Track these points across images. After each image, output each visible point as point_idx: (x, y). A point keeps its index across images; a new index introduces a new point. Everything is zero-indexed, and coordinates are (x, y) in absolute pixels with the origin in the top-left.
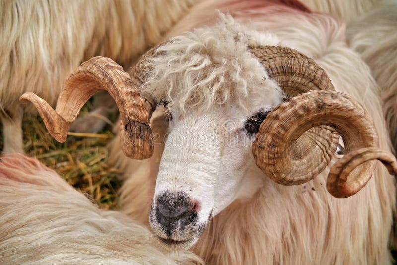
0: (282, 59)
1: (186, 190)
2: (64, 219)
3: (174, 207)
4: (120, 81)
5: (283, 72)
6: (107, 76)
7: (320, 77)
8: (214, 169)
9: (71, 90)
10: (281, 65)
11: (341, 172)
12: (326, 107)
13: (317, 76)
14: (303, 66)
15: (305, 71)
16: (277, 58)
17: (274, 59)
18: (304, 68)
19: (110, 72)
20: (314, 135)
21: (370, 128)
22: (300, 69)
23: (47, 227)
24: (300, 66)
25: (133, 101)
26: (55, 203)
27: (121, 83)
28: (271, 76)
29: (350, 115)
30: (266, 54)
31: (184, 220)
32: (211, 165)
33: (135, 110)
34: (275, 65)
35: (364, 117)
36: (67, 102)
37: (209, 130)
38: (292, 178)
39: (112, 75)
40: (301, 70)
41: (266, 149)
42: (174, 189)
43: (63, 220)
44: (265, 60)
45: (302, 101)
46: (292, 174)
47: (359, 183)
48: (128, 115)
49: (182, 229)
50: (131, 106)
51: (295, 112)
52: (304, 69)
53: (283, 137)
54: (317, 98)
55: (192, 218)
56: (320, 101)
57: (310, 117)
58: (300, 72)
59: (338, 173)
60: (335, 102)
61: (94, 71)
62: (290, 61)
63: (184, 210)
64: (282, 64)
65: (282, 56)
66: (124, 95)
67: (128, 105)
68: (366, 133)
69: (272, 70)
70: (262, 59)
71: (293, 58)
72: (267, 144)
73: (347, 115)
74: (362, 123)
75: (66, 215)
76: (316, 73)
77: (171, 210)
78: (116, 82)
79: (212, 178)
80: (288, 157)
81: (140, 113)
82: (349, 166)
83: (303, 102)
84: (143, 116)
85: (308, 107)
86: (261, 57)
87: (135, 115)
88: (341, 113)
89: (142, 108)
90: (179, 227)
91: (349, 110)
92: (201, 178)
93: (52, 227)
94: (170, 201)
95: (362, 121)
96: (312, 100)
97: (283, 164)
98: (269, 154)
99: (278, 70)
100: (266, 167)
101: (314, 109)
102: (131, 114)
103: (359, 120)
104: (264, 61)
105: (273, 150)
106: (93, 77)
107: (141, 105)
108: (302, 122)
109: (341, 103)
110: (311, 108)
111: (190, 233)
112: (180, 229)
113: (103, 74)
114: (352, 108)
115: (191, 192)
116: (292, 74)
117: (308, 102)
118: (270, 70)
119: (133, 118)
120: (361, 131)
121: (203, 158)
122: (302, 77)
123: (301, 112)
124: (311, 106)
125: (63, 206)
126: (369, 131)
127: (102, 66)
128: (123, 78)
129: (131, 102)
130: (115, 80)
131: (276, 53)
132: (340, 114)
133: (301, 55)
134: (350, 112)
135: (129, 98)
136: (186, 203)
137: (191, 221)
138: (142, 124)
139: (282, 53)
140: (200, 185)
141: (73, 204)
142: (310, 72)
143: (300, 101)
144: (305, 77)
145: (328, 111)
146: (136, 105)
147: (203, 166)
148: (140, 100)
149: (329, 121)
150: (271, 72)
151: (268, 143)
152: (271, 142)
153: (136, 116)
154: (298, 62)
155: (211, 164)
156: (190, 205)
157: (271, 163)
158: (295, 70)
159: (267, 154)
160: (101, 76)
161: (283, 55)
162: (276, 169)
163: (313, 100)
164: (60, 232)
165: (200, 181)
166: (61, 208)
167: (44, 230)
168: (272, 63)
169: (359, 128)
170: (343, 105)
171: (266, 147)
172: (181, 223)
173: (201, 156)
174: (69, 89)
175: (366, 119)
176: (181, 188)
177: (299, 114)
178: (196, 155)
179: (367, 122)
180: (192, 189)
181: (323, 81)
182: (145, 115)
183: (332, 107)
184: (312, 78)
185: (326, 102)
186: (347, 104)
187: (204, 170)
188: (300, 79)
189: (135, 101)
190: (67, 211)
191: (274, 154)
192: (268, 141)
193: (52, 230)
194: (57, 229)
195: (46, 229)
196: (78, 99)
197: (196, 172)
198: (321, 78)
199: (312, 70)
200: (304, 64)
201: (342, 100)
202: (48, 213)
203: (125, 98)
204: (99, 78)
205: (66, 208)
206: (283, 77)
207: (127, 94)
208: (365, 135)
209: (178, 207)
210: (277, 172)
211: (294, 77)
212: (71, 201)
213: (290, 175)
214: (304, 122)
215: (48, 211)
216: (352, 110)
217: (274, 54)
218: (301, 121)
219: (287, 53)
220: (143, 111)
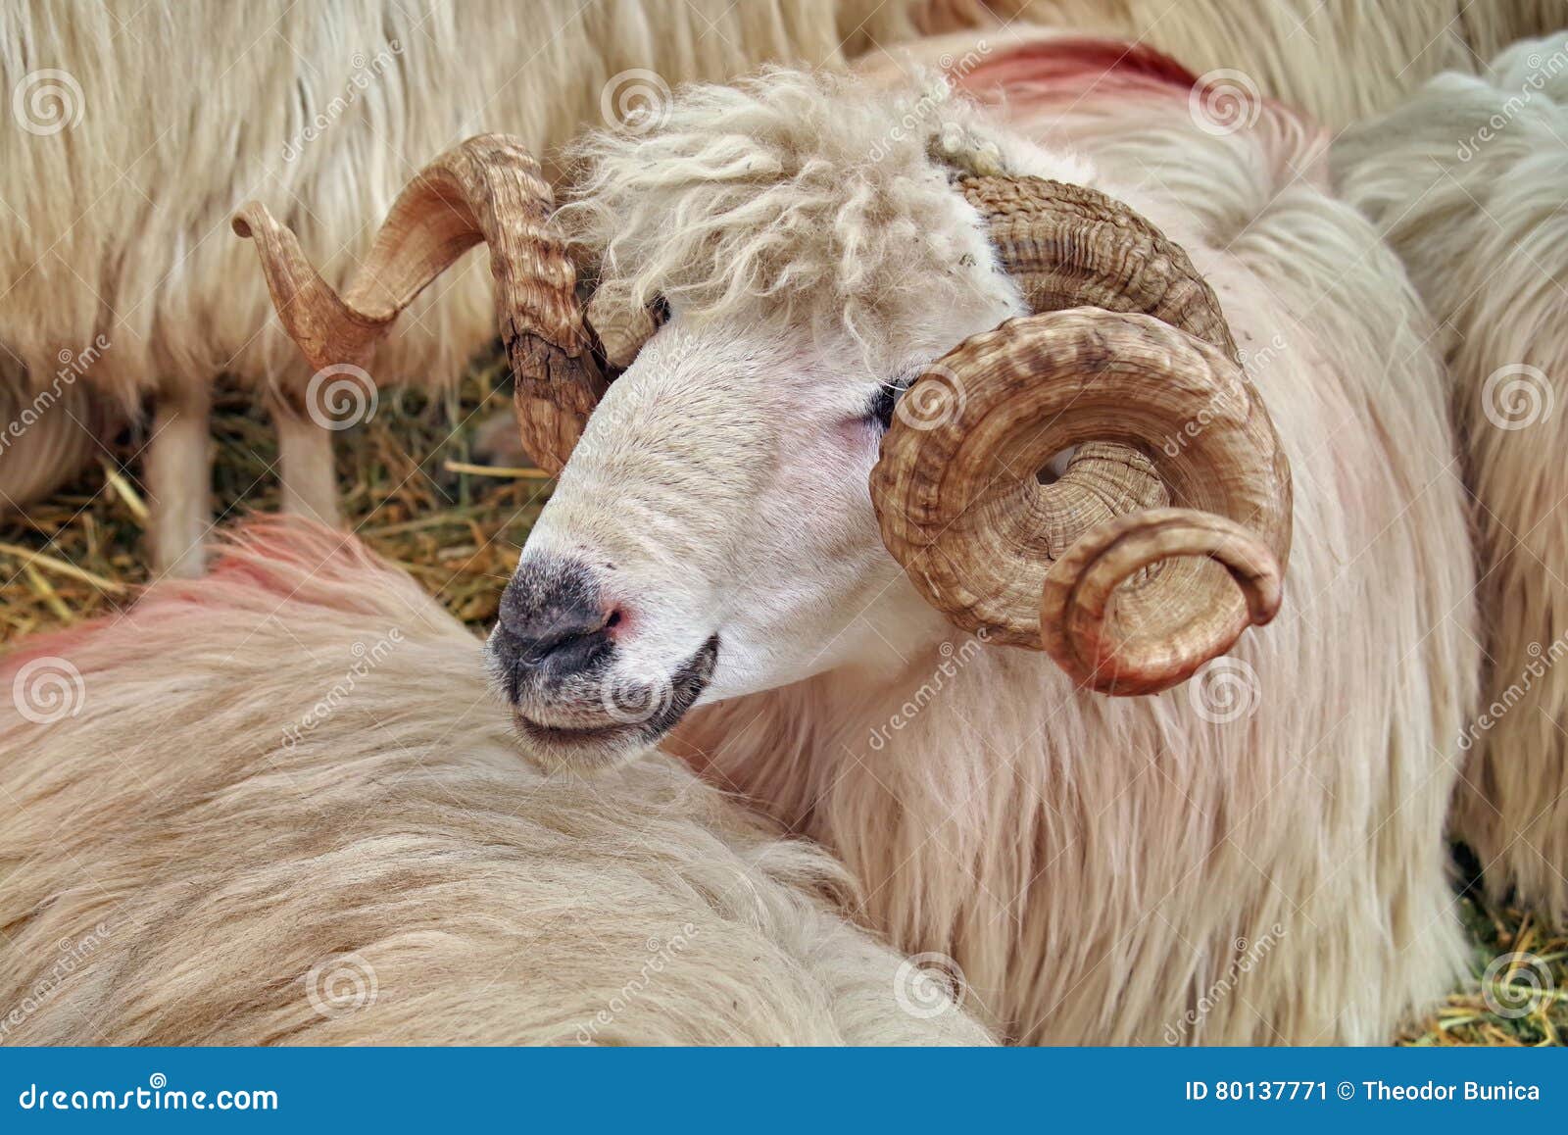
0: (1062, 220)
1: (595, 561)
2: (423, 722)
3: (543, 606)
4: (515, 200)
5: (1055, 262)
6: (482, 182)
7: (1183, 301)
8: (711, 517)
9: (404, 228)
10: (1050, 237)
11: (1080, 577)
12: (1114, 366)
13: (1172, 295)
14: (1127, 254)
15: (1134, 271)
16: (1044, 214)
17: (1035, 213)
18: (1129, 259)
19: (495, 172)
20: (1123, 498)
21: (1256, 471)
22: (1115, 262)
23: (365, 747)
24: (1116, 251)
25: (534, 268)
26: (393, 672)
27: (514, 206)
28: (1008, 267)
29: (1192, 411)
30: (1012, 195)
31: (570, 657)
32: (706, 503)
33: (533, 298)
34: (1032, 235)
35: (1243, 427)
36: (388, 264)
37: (725, 389)
38: (1002, 617)
39: (497, 180)
40: (1120, 265)
41: (901, 484)
42: (559, 550)
43: (415, 728)
44: (1003, 213)
45: (1035, 332)
46: (1003, 601)
47: (1175, 652)
48: (513, 311)
49: (554, 685)
50: (526, 284)
51: (1004, 366)
52: (1130, 265)
53: (957, 451)
54: (1090, 331)
55: (596, 655)
56: (1096, 341)
57: (1053, 394)
58: (1113, 269)
59: (1072, 582)
60: (1148, 354)
61: (457, 167)
62: (1085, 229)
63: (573, 624)
64: (1056, 231)
65: (1065, 211)
66: (512, 243)
67: (517, 280)
68: (1240, 488)
69: (1017, 248)
70: (994, 209)
71: (1100, 224)
72: (902, 466)
73: (1185, 410)
74: (1230, 448)
75: (426, 710)
76: (1170, 286)
77: (529, 616)
78: (501, 201)
79: (700, 545)
80: (988, 533)
81: (548, 310)
82: (1107, 562)
83: (1036, 336)
84: (557, 324)
85: (1049, 357)
86: (990, 201)
87: (531, 316)
88: (1163, 400)
89: (559, 296)
90: (545, 678)
91: (1191, 392)
92: (656, 536)
93: (379, 749)
94: (535, 586)
95: (1232, 441)
96: (1072, 333)
97: (966, 556)
98: (907, 503)
99: (1037, 251)
100: (903, 553)
101: (1070, 364)
102: (523, 310)
103: (1222, 436)
104: (998, 217)
105: (920, 493)
106: (455, 185)
107: (558, 283)
108: (1026, 407)
109: (1167, 362)
110: (1061, 359)
111: (579, 702)
112: (548, 685)
113: (476, 175)
114: (1204, 385)
115: (609, 571)
116: (1087, 272)
117: (1055, 339)
118: (1010, 248)
119: (526, 323)
120: (1226, 476)
121: (681, 474)
122: (1117, 288)
123: (1023, 370)
124: (1062, 352)
125: (419, 682)
126: (1249, 479)
127: (481, 153)
128: (523, 193)
129: (528, 269)
130: (500, 197)
131: (1048, 199)
132: (1158, 402)
133: (1135, 220)
134: (1195, 400)
135: (526, 256)
136: (583, 604)
137: (589, 665)
138: (553, 351)
139: (1069, 202)
140: (648, 557)
141: (450, 675)
142: (1150, 277)
143: (1028, 332)
144: (1129, 290)
145: (1119, 384)
146: (541, 283)
147: (673, 498)
148: (559, 269)
149: (1129, 426)
150: (1012, 254)
151: (907, 464)
152: (914, 459)
153: (537, 319)
154: (1111, 238)
155: (706, 499)
156: (596, 614)
157: (916, 539)
158: (1097, 260)
159: (902, 505)
160: (469, 183)
161: (1068, 206)
162: (932, 564)
163: (1072, 335)
164: (404, 764)
165: (650, 546)
166: (415, 688)
167: (354, 757)
168: (1023, 226)
169: (1221, 466)
170: (1173, 370)
171: (900, 476)
172: (556, 664)
173: (676, 464)
174: (400, 222)
175: (1250, 436)
176: (580, 552)
177: (1013, 374)
178: (657, 456)
179: (1250, 448)
180: (615, 564)
181: (1192, 319)
182: (564, 321)
183: (1133, 369)
184: (1154, 299)
185: (1115, 347)
186: (1189, 369)
187: (674, 513)
188: (1111, 294)
189: (540, 269)
190: (431, 698)
191: (926, 508)
192: (904, 457)
193: (379, 759)
194: (393, 755)
195: (362, 753)
196: (420, 260)
197: (645, 512)
198: (1188, 305)
199: (1159, 275)
200: (1133, 246)
201: (1174, 353)
202: (371, 701)
203: (513, 255)
204: (463, 188)
205: (427, 690)
206: (1052, 277)
207: (523, 242)
208: (1236, 494)
209: (555, 611)
210: (939, 578)
211: (1090, 283)
212: (443, 667)
213: (994, 603)
214: (1033, 409)
215: (370, 696)
216: (1204, 394)
217: (1038, 200)
218: (1023, 406)
219: (1086, 205)
220: (562, 310)
